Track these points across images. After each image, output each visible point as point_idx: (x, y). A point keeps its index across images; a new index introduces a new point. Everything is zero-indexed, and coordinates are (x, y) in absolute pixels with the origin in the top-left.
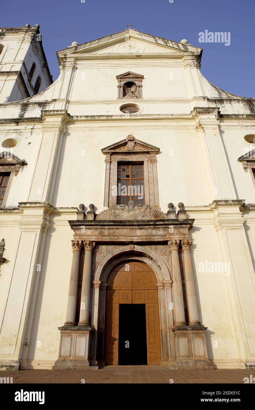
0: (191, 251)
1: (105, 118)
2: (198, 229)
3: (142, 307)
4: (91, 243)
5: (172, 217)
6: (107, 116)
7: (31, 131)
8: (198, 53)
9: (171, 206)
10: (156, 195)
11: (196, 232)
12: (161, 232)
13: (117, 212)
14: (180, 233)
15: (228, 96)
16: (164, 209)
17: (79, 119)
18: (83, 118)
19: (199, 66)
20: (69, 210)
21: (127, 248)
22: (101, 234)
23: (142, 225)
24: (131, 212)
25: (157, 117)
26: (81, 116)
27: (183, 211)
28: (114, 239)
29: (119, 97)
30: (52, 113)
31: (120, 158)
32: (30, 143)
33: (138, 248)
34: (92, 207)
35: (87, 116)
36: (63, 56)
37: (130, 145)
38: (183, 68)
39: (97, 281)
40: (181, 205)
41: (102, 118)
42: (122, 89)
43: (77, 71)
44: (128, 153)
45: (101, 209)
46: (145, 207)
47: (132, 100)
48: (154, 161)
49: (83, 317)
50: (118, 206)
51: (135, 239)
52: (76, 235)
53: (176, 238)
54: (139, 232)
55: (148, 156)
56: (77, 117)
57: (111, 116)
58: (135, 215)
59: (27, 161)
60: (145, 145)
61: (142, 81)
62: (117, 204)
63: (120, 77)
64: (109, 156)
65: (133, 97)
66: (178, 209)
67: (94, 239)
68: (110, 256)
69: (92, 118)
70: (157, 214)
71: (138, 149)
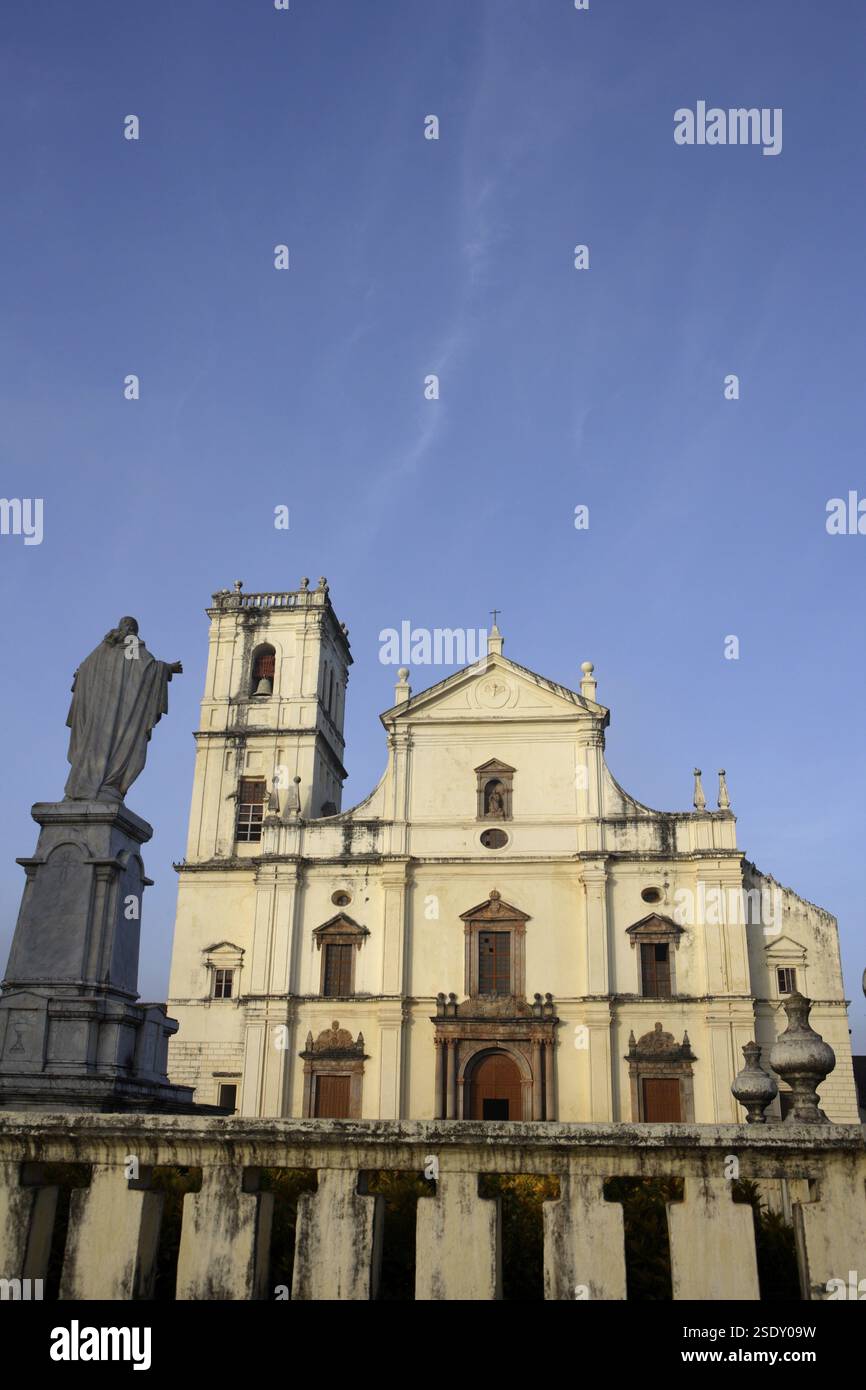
0: (554, 1050)
1: (462, 861)
2: (565, 1024)
3: (506, 1102)
4: (454, 1040)
5: (537, 1012)
6: (464, 859)
7: (365, 878)
8: (602, 714)
9: (538, 997)
10: (522, 982)
11: (564, 1028)
12: (524, 1030)
13: (479, 1002)
14: (544, 1031)
15: (636, 809)
16: (531, 1001)
17: (427, 862)
18: (433, 861)
19: (601, 741)
20: (427, 999)
21: (490, 1045)
22: (463, 1030)
23: (505, 1021)
24: (494, 1004)
25: (529, 860)
26: (430, 859)
27: (550, 1005)
28: (476, 1036)
29: (479, 815)
30: (393, 859)
31: (480, 926)
32: (367, 899)
33: (501, 1045)
34: (453, 996)
35: (438, 859)
36: (391, 722)
37: (494, 906)
38: (577, 744)
39: (461, 1078)
40: (549, 996)
41: (457, 861)
42: (483, 794)
43: (414, 749)
44: (492, 921)
45: (462, 998)
46: (509, 997)
47: (498, 823)
48: (522, 933)
49: (449, 1112)
50: (481, 997)
51: (498, 1037)
52: (437, 1031)
53: (540, 1036)
54: (501, 1030)
55: (516, 923)
56: (425, 859)
57: (470, 859)
58: (498, 1008)
59: (370, 928)
60: (513, 909)
61: (512, 778)
62: (480, 992)
63: (481, 770)
64: (468, 923)
65: (498, 817)
66: (544, 1001)
67: (456, 1036)
68: (472, 1053)
69: (445, 861)
70: (522, 1007)
71: (502, 914)
